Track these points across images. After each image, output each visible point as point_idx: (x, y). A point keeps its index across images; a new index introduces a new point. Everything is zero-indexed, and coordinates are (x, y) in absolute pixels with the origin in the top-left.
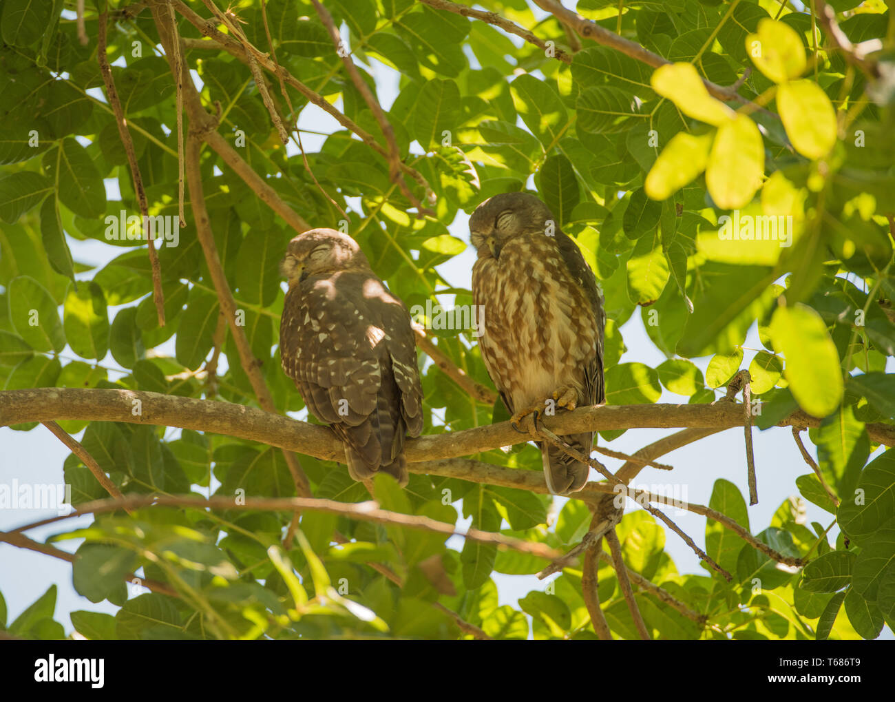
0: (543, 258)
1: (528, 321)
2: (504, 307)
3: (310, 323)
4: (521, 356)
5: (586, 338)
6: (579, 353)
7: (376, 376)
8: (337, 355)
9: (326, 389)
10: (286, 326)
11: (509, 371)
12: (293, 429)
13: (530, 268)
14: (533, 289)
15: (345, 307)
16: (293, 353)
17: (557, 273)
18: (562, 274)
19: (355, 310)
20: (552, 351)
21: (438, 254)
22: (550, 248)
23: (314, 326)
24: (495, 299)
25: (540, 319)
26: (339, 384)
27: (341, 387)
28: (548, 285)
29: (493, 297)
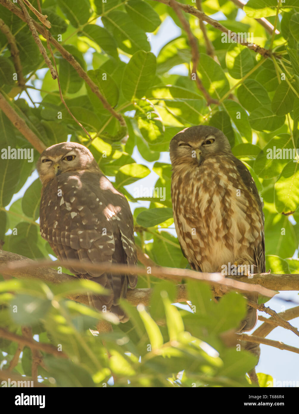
0: (227, 172)
1: (216, 215)
2: (199, 204)
3: (64, 205)
4: (210, 238)
5: (256, 228)
6: (251, 237)
7: (112, 244)
8: (85, 228)
9: (76, 250)
10: (46, 206)
11: (201, 249)
12: (53, 275)
13: (217, 179)
14: (220, 193)
15: (90, 195)
16: (52, 225)
17: (236, 183)
18: (240, 184)
19: (96, 199)
20: (232, 235)
21: (130, 176)
22: (231, 167)
23: (67, 207)
24: (191, 199)
25: (225, 213)
26: (86, 248)
27: (87, 250)
28: (231, 191)
29: (190, 197)
